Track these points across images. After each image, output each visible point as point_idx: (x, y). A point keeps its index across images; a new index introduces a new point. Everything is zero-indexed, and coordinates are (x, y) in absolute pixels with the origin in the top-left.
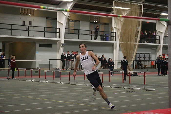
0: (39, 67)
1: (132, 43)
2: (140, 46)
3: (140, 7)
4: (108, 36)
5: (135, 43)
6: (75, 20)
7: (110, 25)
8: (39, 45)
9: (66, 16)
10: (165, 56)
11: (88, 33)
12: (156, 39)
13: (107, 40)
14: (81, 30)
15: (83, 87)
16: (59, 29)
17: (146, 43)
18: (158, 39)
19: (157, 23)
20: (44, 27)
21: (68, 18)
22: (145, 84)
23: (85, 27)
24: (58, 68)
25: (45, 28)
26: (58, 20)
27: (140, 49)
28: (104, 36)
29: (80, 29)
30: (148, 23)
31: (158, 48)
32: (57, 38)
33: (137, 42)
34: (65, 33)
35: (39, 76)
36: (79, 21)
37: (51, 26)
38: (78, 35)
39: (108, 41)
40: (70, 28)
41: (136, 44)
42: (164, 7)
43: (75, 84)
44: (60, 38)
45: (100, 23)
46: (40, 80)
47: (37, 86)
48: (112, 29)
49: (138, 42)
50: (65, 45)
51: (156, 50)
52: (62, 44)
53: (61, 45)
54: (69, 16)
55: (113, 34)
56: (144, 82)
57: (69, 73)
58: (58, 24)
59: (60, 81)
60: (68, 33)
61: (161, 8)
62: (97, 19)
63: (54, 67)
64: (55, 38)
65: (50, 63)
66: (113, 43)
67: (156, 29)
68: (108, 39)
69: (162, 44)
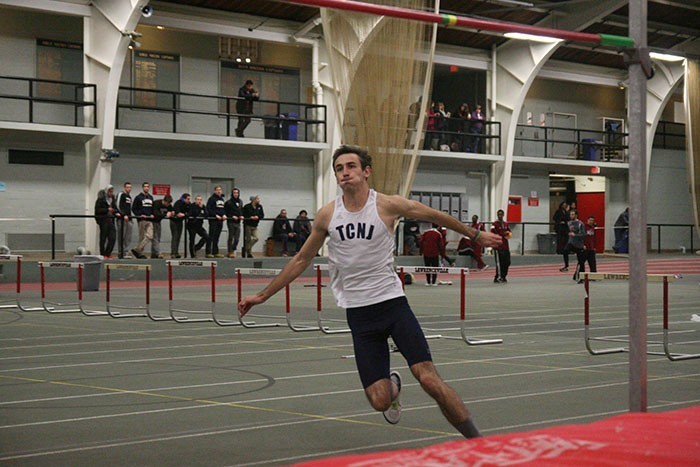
0: (6, 247)
1: (393, 151)
2: (425, 165)
3: (428, 6)
4: (294, 122)
5: (405, 152)
6: (161, 54)
7: (301, 76)
8: (7, 153)
9: (124, 35)
10: (520, 203)
11: (214, 105)
12: (488, 137)
13: (290, 136)
14: (181, 96)
15: (210, 332)
16: (92, 88)
17: (445, 153)
18: (493, 134)
19: (491, 72)
20: (31, 81)
21: (132, 44)
22: (463, 317)
23: (202, 83)
24: (89, 253)
25: (34, 83)
26: (87, 50)
27: (425, 175)
28: (278, 122)
29: (182, 91)
30: (455, 70)
31: (493, 174)
32: (83, 126)
33: (413, 147)
34: (119, 106)
35: (15, 285)
36: (177, 58)
37: (60, 75)
38: (171, 115)
39: (295, 140)
40: (138, 87)
41: (411, 156)
42: (519, 5)
43: (173, 319)
44: (95, 126)
45: (261, 66)
46: (21, 303)
47: (10, 325)
48: (311, 92)
49: (416, 147)
50: (118, 156)
51: (487, 179)
52: (104, 151)
53: (103, 158)
54: (134, 37)
55: (314, 113)
56: (460, 311)
57: (148, 271)
58: (90, 67)
59: (108, 307)
60: (131, 107)
61: (507, 10)
62: (251, 48)
63: (69, 248)
64: (76, 125)
65: (56, 232)
66: (316, 152)
67: (488, 97)
68: (295, 132)
69: (509, 158)
